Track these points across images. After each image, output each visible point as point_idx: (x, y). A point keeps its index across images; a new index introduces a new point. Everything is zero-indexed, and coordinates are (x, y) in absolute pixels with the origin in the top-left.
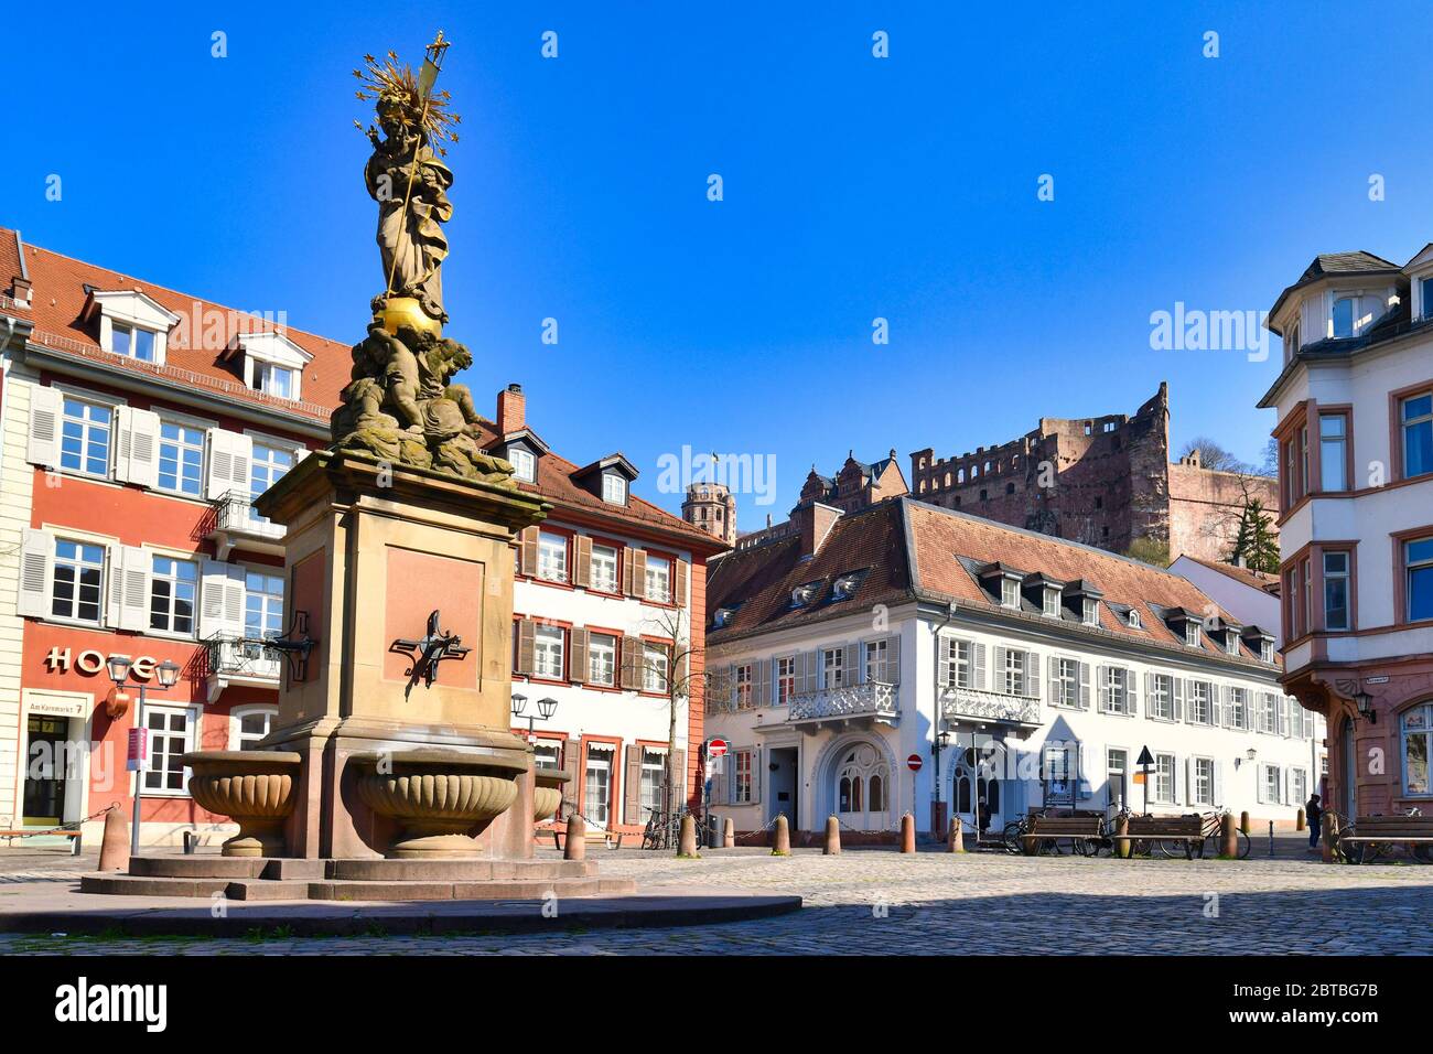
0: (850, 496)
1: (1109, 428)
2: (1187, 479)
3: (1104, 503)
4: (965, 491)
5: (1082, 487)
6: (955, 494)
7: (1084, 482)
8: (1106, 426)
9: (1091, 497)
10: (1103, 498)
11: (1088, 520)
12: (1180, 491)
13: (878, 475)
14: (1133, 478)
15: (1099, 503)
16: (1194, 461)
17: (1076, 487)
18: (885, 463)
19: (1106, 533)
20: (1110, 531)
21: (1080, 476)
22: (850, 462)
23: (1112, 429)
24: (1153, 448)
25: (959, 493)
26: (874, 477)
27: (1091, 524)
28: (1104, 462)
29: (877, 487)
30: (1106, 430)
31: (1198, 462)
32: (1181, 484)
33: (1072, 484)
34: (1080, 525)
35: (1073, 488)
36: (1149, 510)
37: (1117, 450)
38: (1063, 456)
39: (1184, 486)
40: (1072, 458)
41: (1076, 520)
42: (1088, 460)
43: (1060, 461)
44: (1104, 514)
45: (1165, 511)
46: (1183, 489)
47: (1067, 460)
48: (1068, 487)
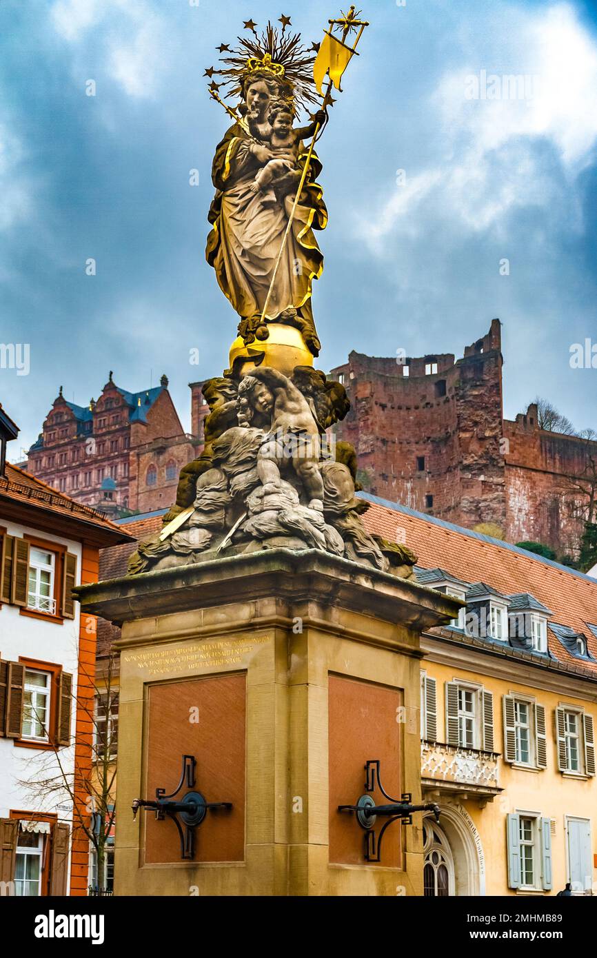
0: (109, 433)
1: (431, 369)
3: (427, 465)
5: (401, 443)
7: (405, 436)
8: (428, 367)
9: (413, 457)
10: (427, 459)
11: (409, 485)
12: (516, 456)
13: (147, 407)
14: (462, 435)
15: (421, 463)
16: (532, 420)
18: (156, 393)
19: (430, 503)
20: (436, 500)
21: (399, 427)
22: (110, 387)
23: (435, 371)
24: (486, 400)
26: (140, 410)
27: (413, 491)
28: (426, 413)
29: (145, 423)
30: (428, 372)
31: (536, 421)
32: (517, 447)
33: (390, 438)
34: (399, 491)
35: (390, 443)
36: (482, 478)
37: (442, 399)
38: (379, 402)
39: (521, 450)
40: (389, 405)
41: (394, 484)
42: (408, 409)
43: (376, 409)
44: (427, 479)
45: (500, 480)
46: (520, 453)
47: (383, 407)
48: (384, 441)
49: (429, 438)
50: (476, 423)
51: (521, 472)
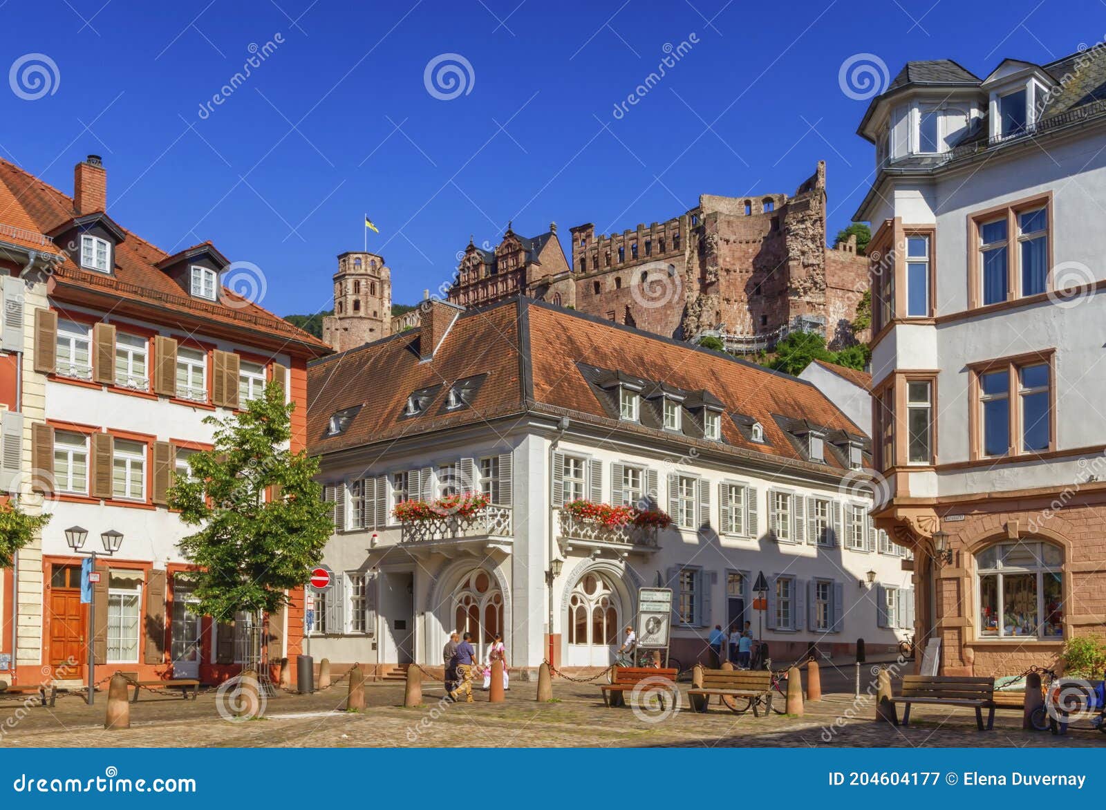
1: (768, 208)
2: (844, 266)
3: (763, 290)
4: (626, 272)
5: (741, 272)
6: (615, 275)
7: (745, 266)
8: (766, 205)
9: (751, 283)
10: (762, 285)
11: (748, 307)
12: (836, 279)
13: (538, 251)
14: (791, 263)
15: (758, 289)
16: (851, 248)
17: (735, 271)
18: (546, 238)
19: (765, 322)
20: (769, 320)
21: (740, 259)
22: (510, 234)
23: (771, 209)
24: (811, 232)
25: (620, 274)
26: (534, 253)
27: (750, 312)
28: (764, 245)
29: (538, 263)
30: (764, 212)
31: (854, 249)
32: (837, 271)
33: (731, 268)
34: (739, 313)
35: (732, 272)
36: (807, 299)
37: (776, 233)
38: (723, 237)
39: (841, 274)
40: (732, 240)
41: (735, 307)
42: (747, 242)
43: (720, 243)
44: (763, 302)
45: (822, 300)
46: (840, 277)
47: (727, 241)
48: (728, 271)
49: (765, 267)
50: (803, 253)
51: (840, 293)
